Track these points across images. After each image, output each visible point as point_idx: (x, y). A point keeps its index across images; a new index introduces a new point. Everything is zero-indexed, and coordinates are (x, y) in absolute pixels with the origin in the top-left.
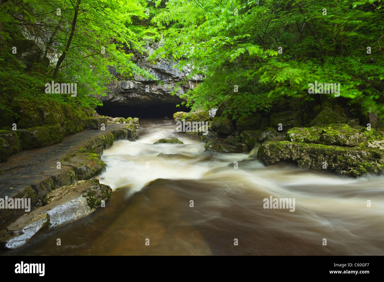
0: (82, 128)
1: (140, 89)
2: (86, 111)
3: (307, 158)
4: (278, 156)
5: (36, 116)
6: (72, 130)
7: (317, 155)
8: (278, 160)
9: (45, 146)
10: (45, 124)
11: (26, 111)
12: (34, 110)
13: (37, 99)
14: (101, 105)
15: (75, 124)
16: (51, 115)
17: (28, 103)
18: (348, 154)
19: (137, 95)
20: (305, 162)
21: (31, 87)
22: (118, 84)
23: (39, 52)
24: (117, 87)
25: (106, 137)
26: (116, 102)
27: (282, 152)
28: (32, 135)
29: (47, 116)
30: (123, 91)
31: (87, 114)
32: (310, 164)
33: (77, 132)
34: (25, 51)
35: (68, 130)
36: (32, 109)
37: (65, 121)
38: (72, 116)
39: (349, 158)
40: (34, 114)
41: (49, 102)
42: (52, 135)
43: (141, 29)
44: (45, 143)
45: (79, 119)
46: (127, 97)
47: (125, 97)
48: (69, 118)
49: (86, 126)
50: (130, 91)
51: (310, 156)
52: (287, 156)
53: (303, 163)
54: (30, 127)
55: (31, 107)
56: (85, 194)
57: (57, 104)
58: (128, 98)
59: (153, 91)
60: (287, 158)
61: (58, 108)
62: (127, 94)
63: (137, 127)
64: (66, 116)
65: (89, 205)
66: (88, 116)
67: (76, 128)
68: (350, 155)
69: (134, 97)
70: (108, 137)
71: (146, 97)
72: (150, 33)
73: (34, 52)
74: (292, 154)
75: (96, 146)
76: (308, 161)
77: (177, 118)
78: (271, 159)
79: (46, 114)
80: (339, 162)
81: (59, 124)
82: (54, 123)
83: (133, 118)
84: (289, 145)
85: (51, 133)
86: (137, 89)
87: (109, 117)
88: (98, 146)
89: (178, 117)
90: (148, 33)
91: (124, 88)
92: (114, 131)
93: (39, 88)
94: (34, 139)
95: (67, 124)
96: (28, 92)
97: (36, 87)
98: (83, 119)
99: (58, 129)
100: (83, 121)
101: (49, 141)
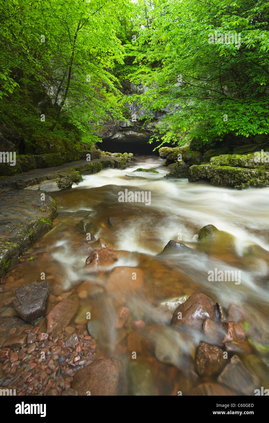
0: (78, 158)
1: (136, 126)
2: (84, 146)
3: (217, 177)
4: (197, 175)
5: (45, 147)
6: (70, 159)
7: (223, 174)
8: (197, 178)
9: (50, 167)
10: (51, 152)
11: (39, 143)
12: (44, 143)
13: (46, 136)
14: (101, 141)
15: (73, 155)
16: (54, 146)
17: (40, 138)
18: (242, 173)
19: (133, 132)
20: (215, 180)
21: (42, 127)
22: (117, 122)
23: (49, 101)
24: (116, 125)
25: (94, 164)
26: (115, 139)
27: (200, 172)
28: (42, 158)
29: (52, 147)
30: (121, 129)
31: (85, 148)
32: (219, 181)
33: (75, 161)
34: (40, 101)
35: (68, 159)
36: (42, 142)
37: (65, 152)
38: (71, 148)
39: (243, 175)
40: (44, 145)
41: (53, 137)
42: (55, 160)
43: (136, 69)
44: (50, 165)
45: (77, 151)
46: (125, 134)
47: (124, 134)
48: (69, 149)
49: (82, 157)
50: (127, 129)
51: (220, 175)
52: (204, 175)
53: (214, 181)
54: (42, 154)
55: (42, 141)
56: (57, 181)
57: (59, 139)
58: (126, 136)
59: (148, 128)
60: (204, 176)
61: (60, 141)
62: (124, 131)
63: (129, 161)
64: (66, 148)
65: (58, 186)
66: (86, 149)
67: (74, 157)
68: (243, 174)
69: (131, 135)
70: (95, 164)
71: (142, 134)
72: (144, 72)
73: (46, 100)
74: (207, 174)
75: (85, 170)
76: (217, 179)
77: (162, 153)
78: (193, 178)
79: (51, 145)
80: (236, 179)
81: (60, 153)
82: (56, 152)
83: (128, 153)
84: (205, 167)
85: (54, 159)
86: (133, 127)
87: (109, 153)
88: (87, 170)
89: (162, 151)
90: (142, 72)
91: (122, 126)
92: (103, 161)
93: (47, 128)
94: (44, 161)
95: (67, 154)
96: (41, 130)
97: (46, 127)
98: (81, 151)
99: (59, 156)
100: (80, 153)
101: (53, 163)
